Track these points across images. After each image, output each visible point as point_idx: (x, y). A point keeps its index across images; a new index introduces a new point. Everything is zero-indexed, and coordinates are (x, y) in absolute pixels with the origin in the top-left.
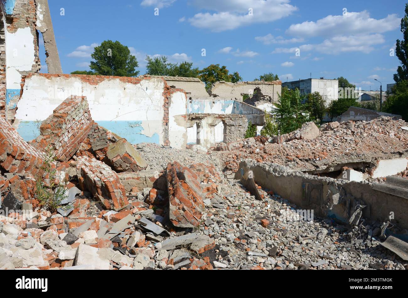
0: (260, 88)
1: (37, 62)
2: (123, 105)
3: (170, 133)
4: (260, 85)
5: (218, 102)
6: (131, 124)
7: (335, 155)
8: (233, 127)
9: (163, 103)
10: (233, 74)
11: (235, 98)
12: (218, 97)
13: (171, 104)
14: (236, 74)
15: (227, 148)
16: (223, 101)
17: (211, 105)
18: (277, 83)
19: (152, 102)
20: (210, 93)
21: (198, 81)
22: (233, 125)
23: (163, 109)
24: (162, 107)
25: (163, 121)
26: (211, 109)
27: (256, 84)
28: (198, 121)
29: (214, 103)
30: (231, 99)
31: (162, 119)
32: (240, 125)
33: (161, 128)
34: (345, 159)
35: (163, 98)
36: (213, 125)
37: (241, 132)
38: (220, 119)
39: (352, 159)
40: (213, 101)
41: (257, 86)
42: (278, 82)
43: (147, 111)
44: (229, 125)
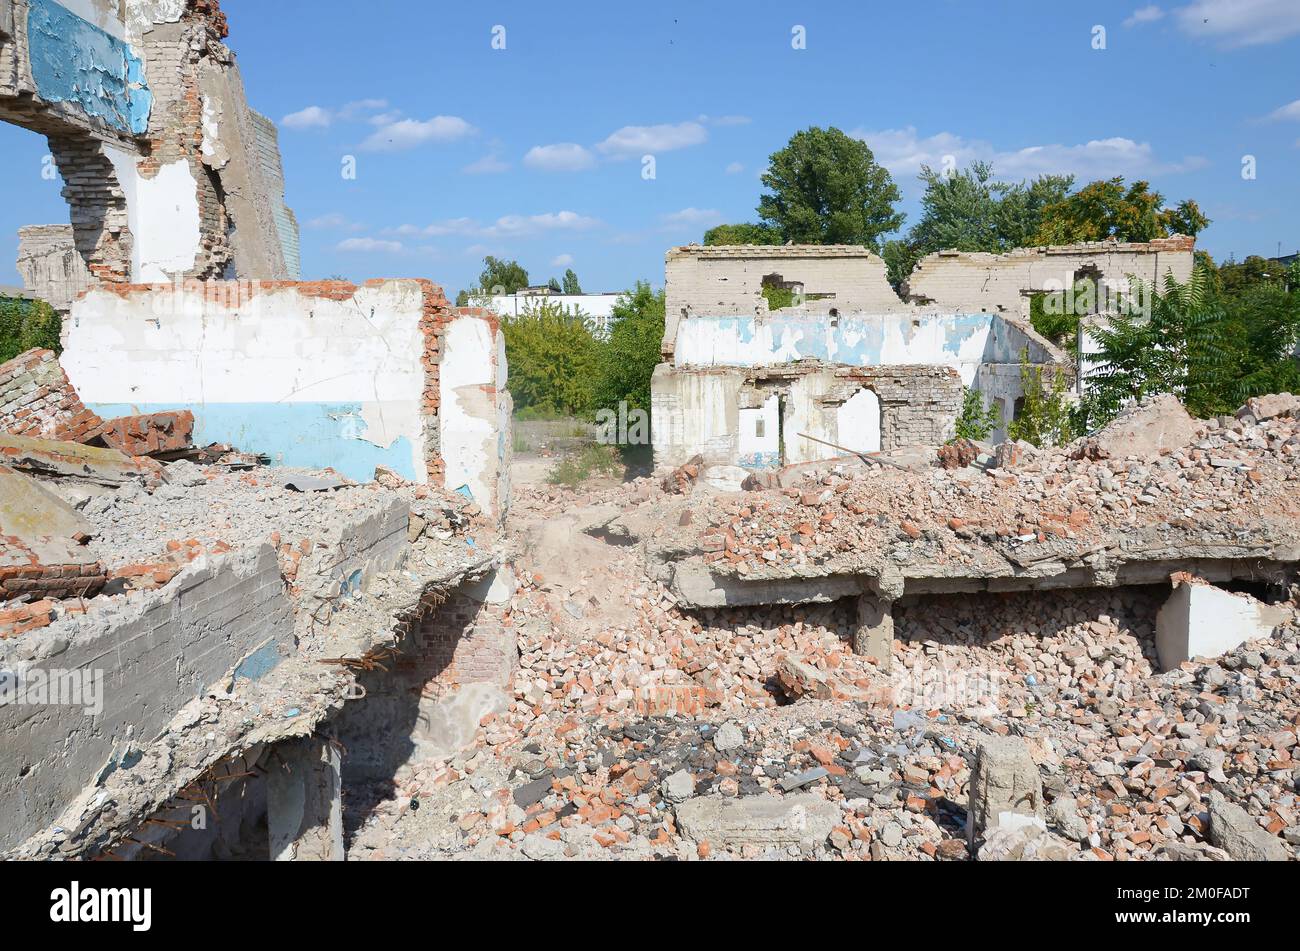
0: (1099, 269)
1: (208, 247)
2: (308, 358)
3: (444, 437)
4: (1098, 257)
5: (933, 322)
6: (331, 410)
7: (1123, 527)
8: (904, 409)
9: (421, 350)
10: (1174, 208)
11: (1000, 306)
12: (932, 303)
13: (445, 355)
14: (1188, 209)
15: (775, 481)
16: (949, 318)
17: (906, 331)
18: (1173, 246)
19: (389, 350)
20: (904, 296)
21: (858, 254)
22: (906, 402)
23: (420, 367)
24: (417, 361)
25: (424, 403)
26: (907, 343)
27: (1080, 254)
28: (781, 390)
29: (916, 323)
30: (984, 310)
31: (419, 396)
32: (934, 403)
33: (418, 422)
34: (1169, 542)
35: (422, 336)
36: (830, 403)
37: (934, 426)
38: (856, 383)
39: (1202, 545)
40: (914, 318)
41: (1087, 261)
42: (1178, 242)
43: (376, 373)
44: (893, 401)
